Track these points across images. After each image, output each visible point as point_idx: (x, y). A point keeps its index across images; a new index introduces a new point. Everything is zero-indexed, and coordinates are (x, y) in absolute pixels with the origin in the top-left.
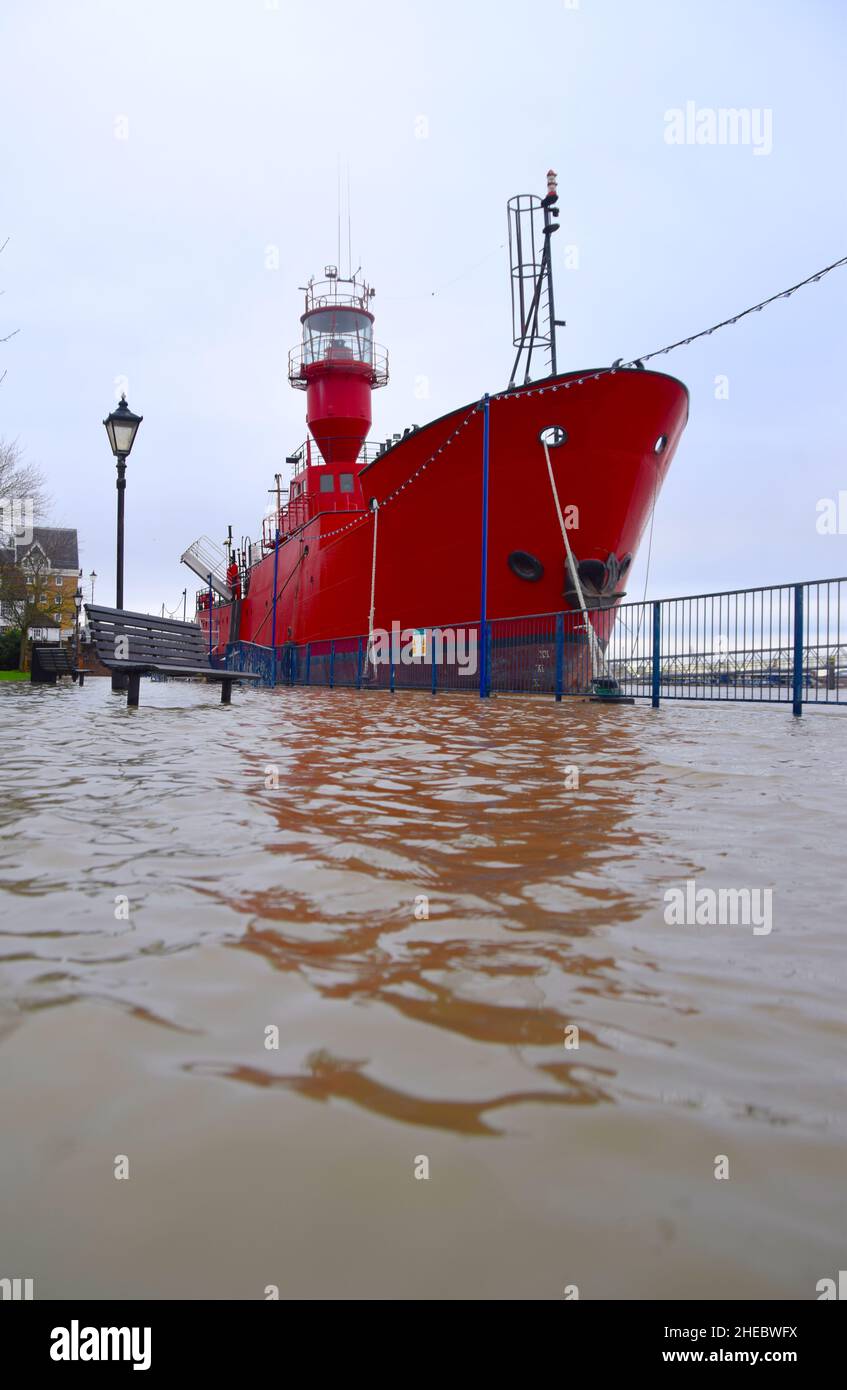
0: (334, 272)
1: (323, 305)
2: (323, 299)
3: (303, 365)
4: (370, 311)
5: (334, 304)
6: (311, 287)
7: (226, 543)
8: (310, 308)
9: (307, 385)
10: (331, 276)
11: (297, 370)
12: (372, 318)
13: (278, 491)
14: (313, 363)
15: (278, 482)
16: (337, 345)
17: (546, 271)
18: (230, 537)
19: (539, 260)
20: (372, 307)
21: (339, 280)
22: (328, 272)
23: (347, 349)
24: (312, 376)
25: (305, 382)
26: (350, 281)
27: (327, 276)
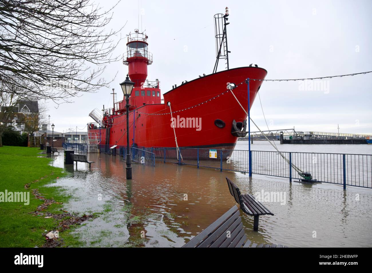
0: (137, 31)
1: (134, 40)
2: (134, 39)
3: (127, 58)
4: (147, 42)
5: (137, 40)
6: (130, 35)
7: (102, 110)
8: (130, 41)
9: (128, 64)
10: (136, 32)
11: (126, 59)
12: (147, 44)
13: (114, 94)
14: (131, 57)
15: (113, 91)
16: (137, 52)
17: (225, 36)
18: (104, 108)
19: (222, 33)
20: (147, 41)
21: (139, 33)
22: (136, 31)
23: (141, 54)
24: (130, 61)
25: (128, 63)
26: (142, 34)
27: (135, 32)
